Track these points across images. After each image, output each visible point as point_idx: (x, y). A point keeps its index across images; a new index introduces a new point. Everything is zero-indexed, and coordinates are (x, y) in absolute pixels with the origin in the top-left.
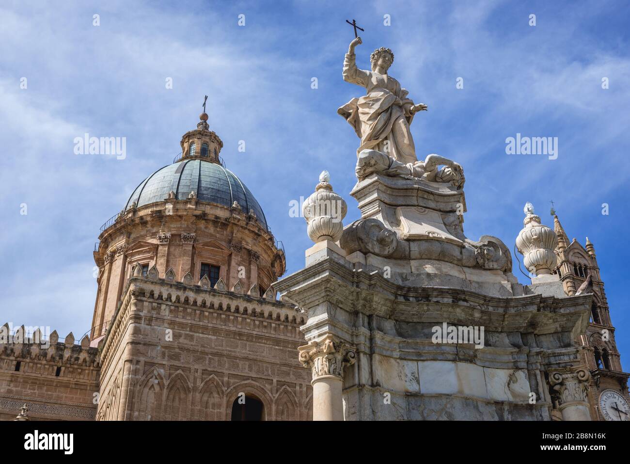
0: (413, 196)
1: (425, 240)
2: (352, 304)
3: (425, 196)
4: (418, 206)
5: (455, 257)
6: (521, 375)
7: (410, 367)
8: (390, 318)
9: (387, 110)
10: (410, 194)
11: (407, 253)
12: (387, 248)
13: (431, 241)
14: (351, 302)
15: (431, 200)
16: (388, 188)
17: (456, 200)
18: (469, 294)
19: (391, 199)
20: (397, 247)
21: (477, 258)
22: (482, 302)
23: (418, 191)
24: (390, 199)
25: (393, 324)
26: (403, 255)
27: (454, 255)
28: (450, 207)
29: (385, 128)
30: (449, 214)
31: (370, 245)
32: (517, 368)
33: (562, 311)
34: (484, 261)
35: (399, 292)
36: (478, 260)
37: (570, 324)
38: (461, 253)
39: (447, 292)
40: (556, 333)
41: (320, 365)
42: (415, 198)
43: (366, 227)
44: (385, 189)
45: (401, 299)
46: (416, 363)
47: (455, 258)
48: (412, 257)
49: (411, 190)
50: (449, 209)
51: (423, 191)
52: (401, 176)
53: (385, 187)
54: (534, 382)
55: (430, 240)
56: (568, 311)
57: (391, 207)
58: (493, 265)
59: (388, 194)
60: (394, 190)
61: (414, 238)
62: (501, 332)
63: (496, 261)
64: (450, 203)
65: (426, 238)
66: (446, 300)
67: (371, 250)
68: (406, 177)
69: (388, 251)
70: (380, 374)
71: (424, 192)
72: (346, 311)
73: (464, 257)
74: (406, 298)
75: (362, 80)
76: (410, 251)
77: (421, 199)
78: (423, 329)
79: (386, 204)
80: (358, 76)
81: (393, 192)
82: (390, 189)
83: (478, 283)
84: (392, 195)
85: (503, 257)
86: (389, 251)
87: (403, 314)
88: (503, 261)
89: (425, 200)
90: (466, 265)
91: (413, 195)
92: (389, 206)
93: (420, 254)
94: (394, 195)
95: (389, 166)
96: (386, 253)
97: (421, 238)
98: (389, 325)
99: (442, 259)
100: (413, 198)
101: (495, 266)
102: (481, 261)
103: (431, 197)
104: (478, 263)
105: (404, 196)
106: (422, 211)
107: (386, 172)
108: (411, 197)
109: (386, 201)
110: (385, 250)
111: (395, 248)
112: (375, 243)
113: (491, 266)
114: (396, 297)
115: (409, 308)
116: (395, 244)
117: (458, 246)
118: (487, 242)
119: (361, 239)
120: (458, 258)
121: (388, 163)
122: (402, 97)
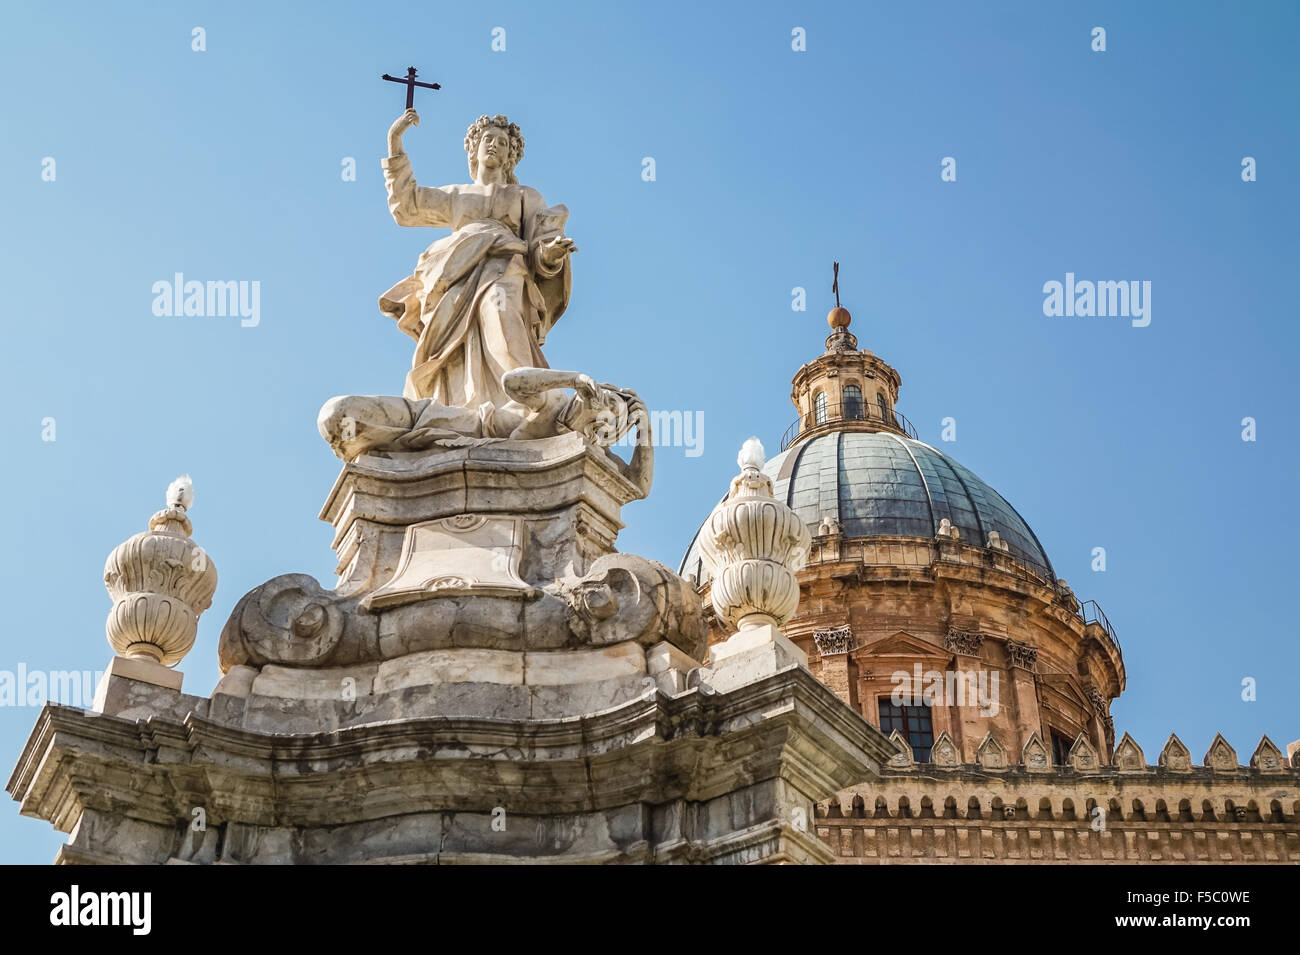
0: (457, 489)
1: (418, 601)
2: (164, 804)
3: (491, 483)
4: (466, 512)
5: (499, 630)
8: (279, 824)
9: (466, 277)
10: (448, 487)
11: (371, 645)
12: (313, 643)
13: (435, 601)
14: (159, 799)
15: (510, 488)
16: (387, 485)
17: (575, 475)
18: (466, 725)
19: (401, 509)
20: (341, 638)
21: (568, 622)
22: (511, 740)
23: (465, 473)
24: (396, 509)
25: (288, 836)
26: (362, 653)
27: (495, 625)
28: (562, 495)
30: (557, 515)
31: (268, 644)
33: (734, 727)
34: (588, 625)
35: (283, 754)
36: (572, 627)
37: (766, 760)
38: (521, 617)
39: (402, 733)
40: (741, 788)
42: (461, 494)
43: (262, 601)
44: (381, 488)
45: (289, 771)
47: (501, 634)
48: (387, 652)
49: (448, 476)
50: (558, 502)
51: (480, 471)
52: (437, 442)
53: (378, 484)
55: (429, 599)
56: (747, 723)
57: (398, 529)
58: (614, 633)
59: (392, 498)
60: (405, 485)
61: (388, 604)
63: (624, 621)
64: (563, 486)
65: (419, 597)
66: (400, 754)
67: (270, 657)
68: (449, 443)
69: (316, 649)
71: (484, 474)
72: (157, 825)
73: (530, 626)
74: (302, 762)
75: (435, 212)
76: (379, 638)
77: (477, 492)
78: (363, 839)
79: (386, 524)
80: (424, 206)
81: (405, 490)
82: (396, 485)
83: (557, 688)
84: (405, 498)
85: (644, 604)
86: (320, 650)
87: (310, 807)
88: (642, 616)
89: (493, 493)
90: (540, 645)
91: (456, 486)
92: (392, 529)
93: (402, 640)
94: (409, 498)
95: (412, 425)
96: (312, 655)
97: (407, 600)
98: (272, 842)
99: (462, 642)
100: (457, 493)
101: (622, 634)
102: (578, 628)
103: (510, 481)
104: (572, 635)
105: (434, 494)
106: (473, 521)
107: (402, 443)
108: (452, 493)
109: (380, 516)
110: (307, 649)
111: (335, 640)
112: (286, 636)
113: (610, 637)
114: (275, 769)
115: (323, 791)
116: (334, 628)
117: (516, 599)
118: (607, 572)
119: (246, 634)
120: (512, 630)
121: (407, 417)
122: (538, 229)
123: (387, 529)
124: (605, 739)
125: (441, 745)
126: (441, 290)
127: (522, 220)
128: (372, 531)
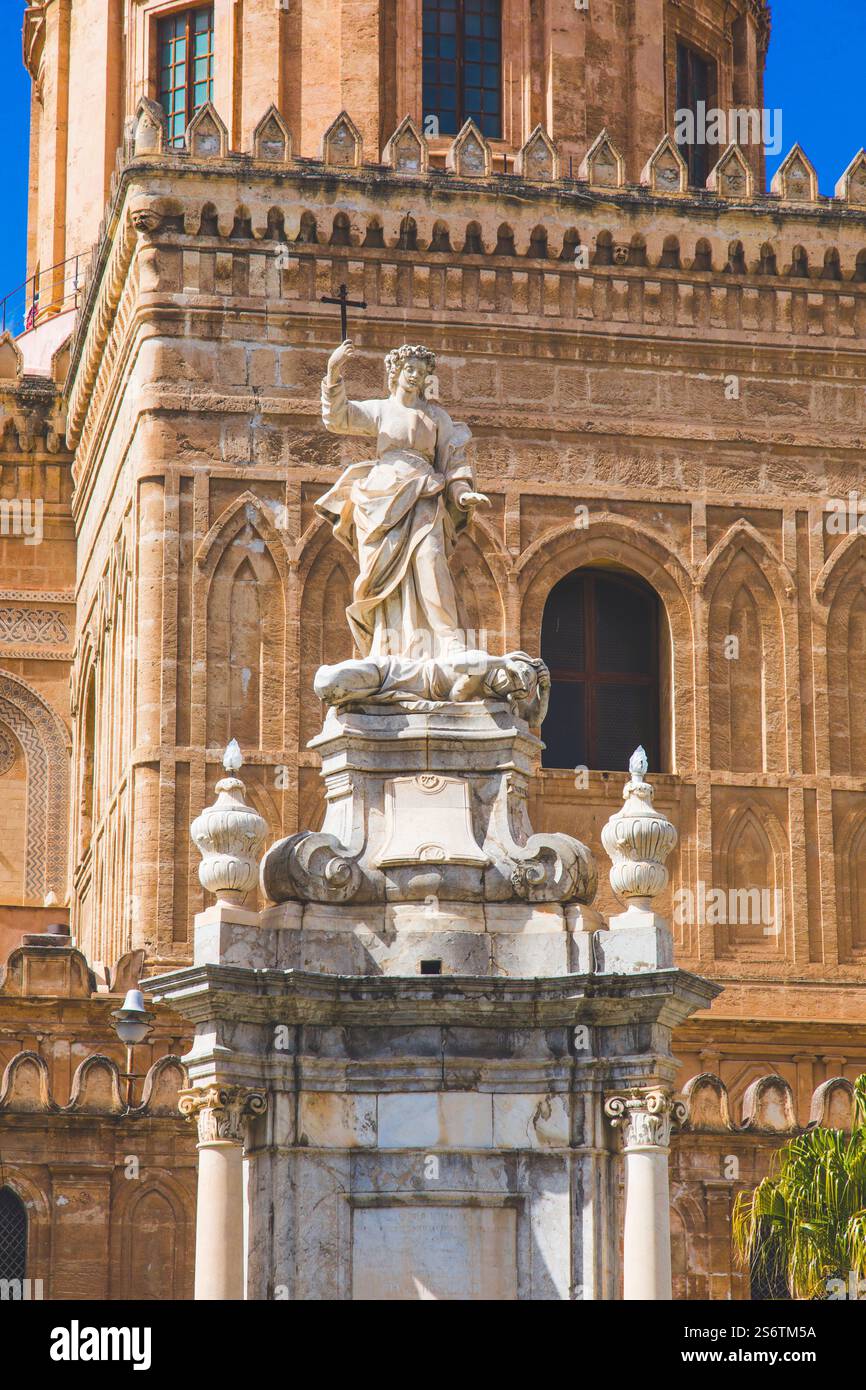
0: (420, 750)
2: (262, 1014)
3: (445, 747)
4: (426, 771)
6: (559, 1105)
7: (364, 1104)
8: (334, 1025)
9: (401, 522)
10: (414, 748)
11: (380, 893)
12: (341, 890)
13: (424, 867)
14: (260, 1012)
15: (458, 754)
16: (369, 743)
17: (506, 746)
19: (378, 761)
20: (360, 886)
21: (514, 886)
23: (427, 741)
24: (374, 760)
25: (340, 1033)
26: (374, 898)
27: (468, 887)
29: (396, 566)
31: (311, 889)
32: (553, 1091)
34: (528, 889)
35: (343, 988)
36: (515, 889)
38: (482, 881)
39: (423, 983)
40: (631, 1024)
41: (206, 1123)
42: (423, 756)
44: (364, 745)
45: (347, 998)
46: (374, 1097)
47: (469, 893)
48: (390, 898)
49: (414, 741)
50: (493, 766)
51: (438, 739)
53: (363, 742)
54: (578, 1114)
55: (420, 866)
56: (644, 994)
58: (544, 896)
59: (372, 753)
60: (382, 744)
61: (394, 865)
62: (536, 1027)
63: (551, 888)
66: (421, 995)
67: (312, 898)
68: (410, 706)
69: (344, 894)
70: (309, 1124)
72: (257, 1024)
73: (488, 887)
74: (356, 995)
76: (385, 889)
77: (435, 756)
79: (367, 772)
80: (354, 424)
82: (374, 742)
83: (508, 936)
84: (380, 751)
86: (346, 895)
87: (355, 1017)
89: (446, 756)
90: (494, 900)
91: (420, 748)
92: (372, 776)
93: (401, 893)
95: (380, 685)
96: (340, 898)
97: (405, 864)
98: (331, 1040)
99: (444, 898)
100: (420, 755)
101: (549, 896)
102: (520, 891)
103: (458, 746)
104: (515, 894)
105: (403, 752)
106: (431, 783)
107: (373, 700)
108: (416, 755)
109: (364, 767)
110: (338, 894)
111: (356, 889)
113: (541, 898)
114: (338, 996)
115: (364, 1009)
116: (356, 880)
117: (478, 867)
118: (538, 851)
119: (296, 881)
120: (476, 891)
121: (378, 678)
122: (450, 459)
123: (368, 776)
124: (549, 992)
125: (448, 991)
126: (382, 534)
127: (436, 448)
128: (359, 778)
